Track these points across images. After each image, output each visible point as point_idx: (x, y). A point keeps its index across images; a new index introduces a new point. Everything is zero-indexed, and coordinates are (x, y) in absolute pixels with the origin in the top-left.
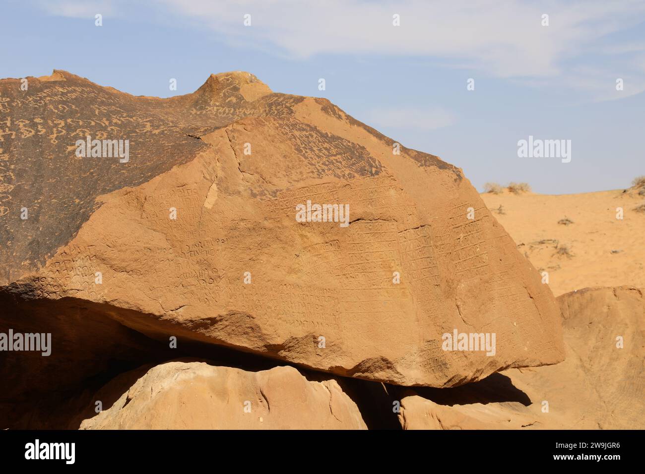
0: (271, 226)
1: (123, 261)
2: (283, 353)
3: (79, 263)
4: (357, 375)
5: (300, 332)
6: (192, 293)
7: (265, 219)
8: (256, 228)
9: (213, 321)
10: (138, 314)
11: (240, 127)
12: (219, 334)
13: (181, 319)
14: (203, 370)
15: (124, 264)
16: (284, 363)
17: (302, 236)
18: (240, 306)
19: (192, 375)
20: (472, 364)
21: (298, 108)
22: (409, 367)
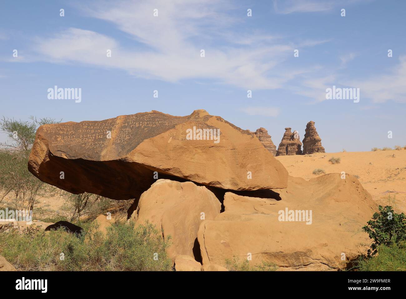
0: (186, 147)
1: (147, 154)
2: (189, 178)
3: (136, 154)
4: (211, 185)
5: (193, 173)
6: (164, 162)
7: (184, 146)
8: (181, 148)
9: (169, 169)
10: (150, 166)
11: (185, 124)
12: (171, 172)
13: (161, 168)
14: (169, 181)
15: (147, 155)
16: (189, 181)
17: (196, 150)
18: (176, 166)
19: (165, 182)
20: (248, 185)
21: (210, 119)
22: (226, 184)
